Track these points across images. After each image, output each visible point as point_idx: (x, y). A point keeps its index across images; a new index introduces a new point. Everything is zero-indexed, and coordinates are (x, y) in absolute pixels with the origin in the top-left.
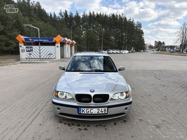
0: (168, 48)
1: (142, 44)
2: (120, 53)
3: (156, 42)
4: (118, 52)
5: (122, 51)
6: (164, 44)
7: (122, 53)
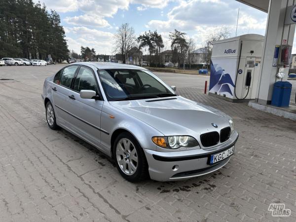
0: (101, 59)
1: (64, 50)
2: (31, 64)
3: (83, 48)
4: (28, 63)
5: (33, 62)
6: (94, 52)
7: (35, 65)
